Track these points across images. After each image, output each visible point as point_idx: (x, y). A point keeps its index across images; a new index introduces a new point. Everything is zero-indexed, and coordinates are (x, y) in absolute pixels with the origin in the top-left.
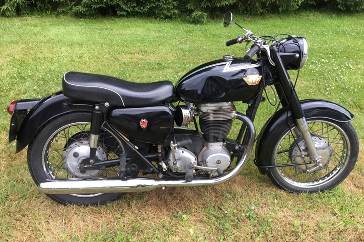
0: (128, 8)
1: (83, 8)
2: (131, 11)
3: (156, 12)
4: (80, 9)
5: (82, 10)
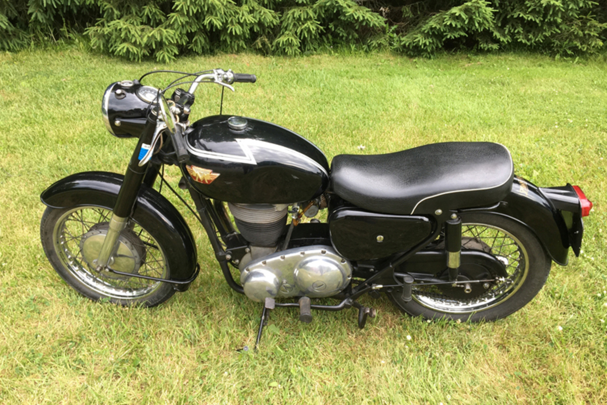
0: (504, 36)
1: (425, 39)
2: (508, 41)
3: (554, 43)
4: (419, 41)
5: (424, 42)
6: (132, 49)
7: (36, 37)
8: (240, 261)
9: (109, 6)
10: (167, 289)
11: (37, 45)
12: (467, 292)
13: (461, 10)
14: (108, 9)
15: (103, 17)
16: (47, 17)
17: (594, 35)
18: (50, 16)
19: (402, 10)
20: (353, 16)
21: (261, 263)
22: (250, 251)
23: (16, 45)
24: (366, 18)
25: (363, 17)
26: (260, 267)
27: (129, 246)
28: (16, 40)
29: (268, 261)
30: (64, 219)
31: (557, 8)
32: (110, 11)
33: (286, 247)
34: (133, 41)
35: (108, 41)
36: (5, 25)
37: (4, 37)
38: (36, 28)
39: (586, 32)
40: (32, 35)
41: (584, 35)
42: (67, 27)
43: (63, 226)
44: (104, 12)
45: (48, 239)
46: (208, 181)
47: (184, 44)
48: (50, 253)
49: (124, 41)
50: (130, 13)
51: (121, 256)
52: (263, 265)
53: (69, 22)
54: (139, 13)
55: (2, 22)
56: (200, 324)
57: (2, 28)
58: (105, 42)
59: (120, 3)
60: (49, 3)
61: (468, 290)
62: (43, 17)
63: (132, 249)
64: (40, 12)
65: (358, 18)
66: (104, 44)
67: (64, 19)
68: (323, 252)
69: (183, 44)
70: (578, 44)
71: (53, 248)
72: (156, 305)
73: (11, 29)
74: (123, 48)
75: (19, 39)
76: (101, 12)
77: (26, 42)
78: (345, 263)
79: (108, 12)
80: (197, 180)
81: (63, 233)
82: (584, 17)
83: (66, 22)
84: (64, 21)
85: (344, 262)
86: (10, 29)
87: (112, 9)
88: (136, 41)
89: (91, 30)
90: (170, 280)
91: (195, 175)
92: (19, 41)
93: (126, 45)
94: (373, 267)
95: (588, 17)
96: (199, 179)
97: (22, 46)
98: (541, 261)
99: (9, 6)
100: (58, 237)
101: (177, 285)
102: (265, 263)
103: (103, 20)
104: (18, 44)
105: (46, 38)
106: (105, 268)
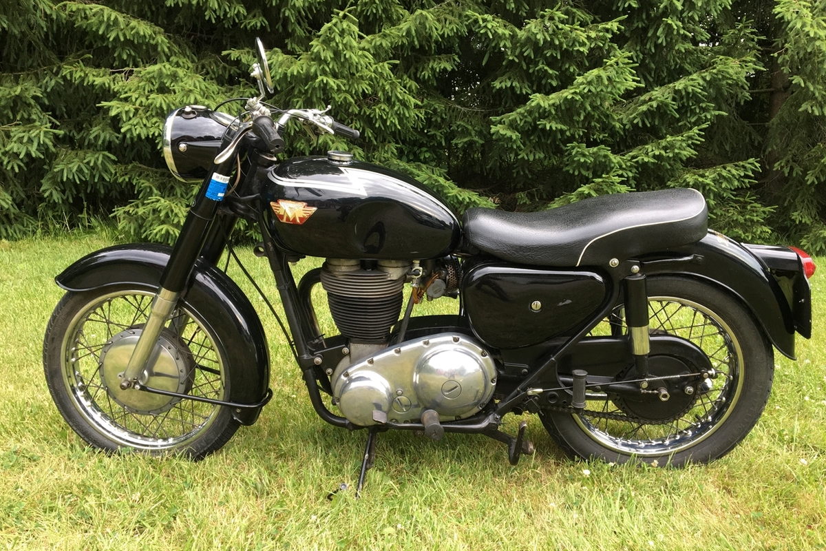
6: (173, 231)
7: (45, 225)
8: (334, 371)
9: (147, 184)
10: (223, 424)
11: (46, 232)
12: (664, 399)
13: (590, 188)
14: (146, 187)
15: (137, 199)
16: (65, 198)
17: (758, 221)
18: (68, 197)
19: (516, 197)
20: (456, 197)
21: (366, 363)
22: (349, 354)
23: (17, 232)
24: (473, 200)
25: (470, 199)
26: (365, 368)
27: (174, 353)
28: (17, 226)
29: (375, 359)
30: (82, 317)
31: (708, 188)
32: (148, 190)
33: (402, 339)
34: (175, 222)
35: (141, 226)
36: (7, 203)
37: (3, 223)
38: (47, 215)
39: (748, 217)
40: (40, 223)
41: (745, 220)
42: (88, 214)
43: (78, 330)
44: (139, 192)
45: (54, 349)
46: (300, 218)
47: (242, 228)
48: (53, 376)
49: (163, 223)
50: (173, 195)
51: (159, 374)
52: (369, 365)
53: (91, 207)
54: (184, 195)
55: (4, 200)
56: (271, 470)
57: (2, 208)
58: (137, 226)
59: (161, 183)
60: (71, 177)
61: (665, 396)
62: (59, 196)
63: (177, 359)
64: (56, 190)
65: (464, 199)
66: (135, 230)
67: (85, 203)
68: (456, 340)
69: (240, 228)
70: (741, 232)
71: (59, 365)
72: (204, 454)
73: (14, 211)
74: (162, 229)
75: (23, 225)
76: (136, 192)
77: (31, 229)
78: (487, 357)
79: (146, 190)
80: (284, 220)
81: (76, 344)
82: (742, 199)
83: (88, 208)
84: (85, 206)
85: (485, 356)
86: (12, 210)
87: (151, 189)
88: (179, 222)
89: (120, 211)
90: (230, 402)
91: (282, 213)
92: (21, 227)
93: (165, 227)
94: (527, 366)
95: (747, 200)
96: (288, 219)
97: (25, 233)
98: (760, 354)
99: (15, 185)
100: (67, 349)
101: (238, 411)
102: (371, 362)
103: (137, 202)
104: (20, 231)
105: (58, 226)
106: (135, 383)
